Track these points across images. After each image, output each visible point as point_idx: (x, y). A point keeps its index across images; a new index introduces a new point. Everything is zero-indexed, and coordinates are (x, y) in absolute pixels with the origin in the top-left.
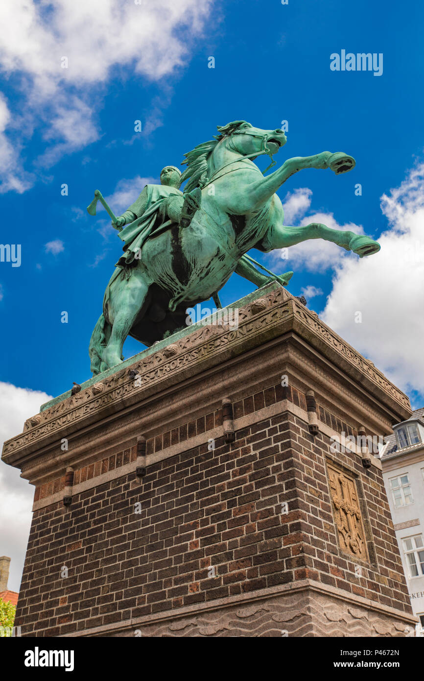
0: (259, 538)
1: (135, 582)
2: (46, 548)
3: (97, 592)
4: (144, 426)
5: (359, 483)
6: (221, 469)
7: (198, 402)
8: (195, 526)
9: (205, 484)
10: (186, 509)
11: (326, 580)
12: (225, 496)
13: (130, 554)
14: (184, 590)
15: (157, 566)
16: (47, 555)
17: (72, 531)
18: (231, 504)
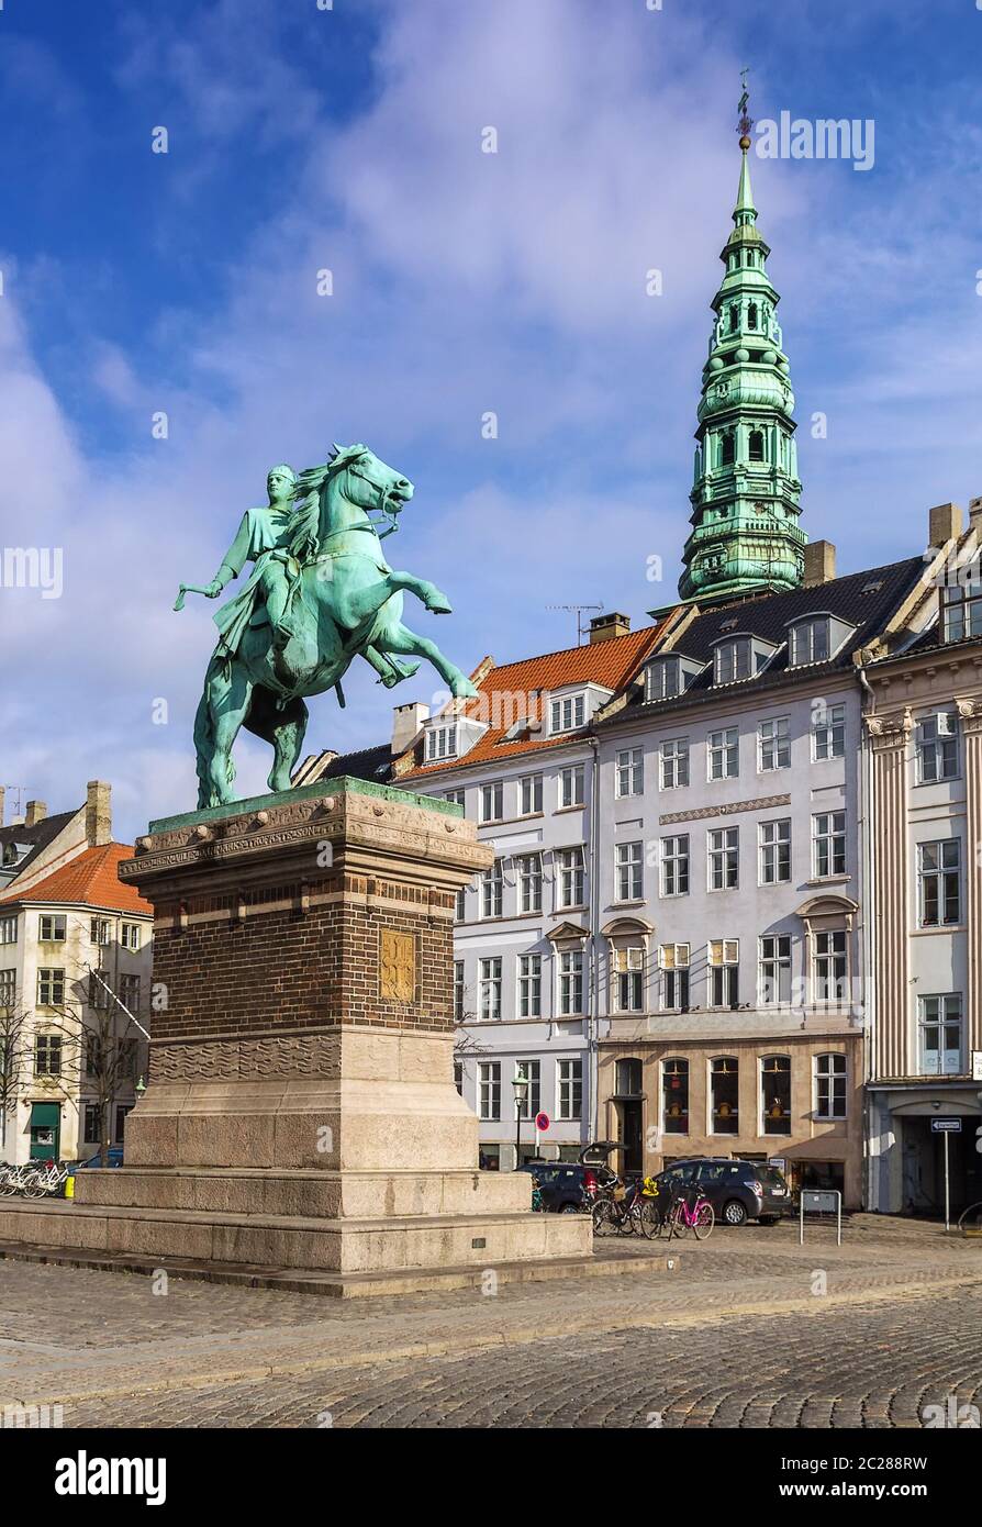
0: (318, 992)
1: (238, 1007)
2: (169, 965)
3: (213, 1009)
4: (243, 881)
5: (418, 939)
6: (298, 934)
7: (283, 873)
8: (279, 974)
9: (287, 943)
10: (273, 960)
11: (359, 1023)
12: (300, 956)
13: (236, 985)
14: (272, 1018)
15: (254, 998)
16: (172, 972)
17: (191, 955)
18: (304, 964)
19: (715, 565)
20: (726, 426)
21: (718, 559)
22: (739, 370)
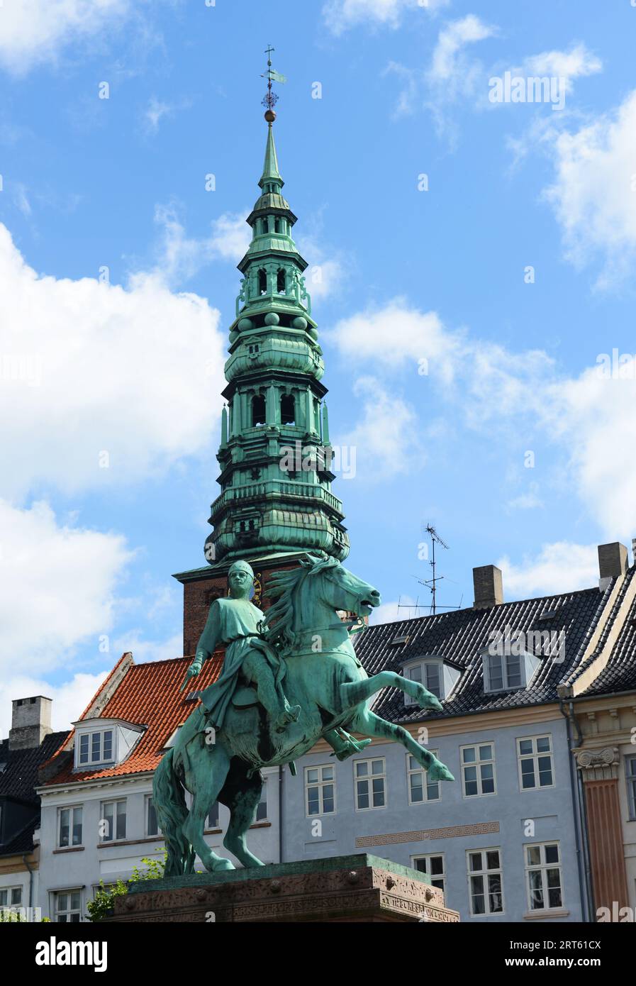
19: (247, 529)
20: (256, 387)
21: (251, 523)
22: (270, 333)
